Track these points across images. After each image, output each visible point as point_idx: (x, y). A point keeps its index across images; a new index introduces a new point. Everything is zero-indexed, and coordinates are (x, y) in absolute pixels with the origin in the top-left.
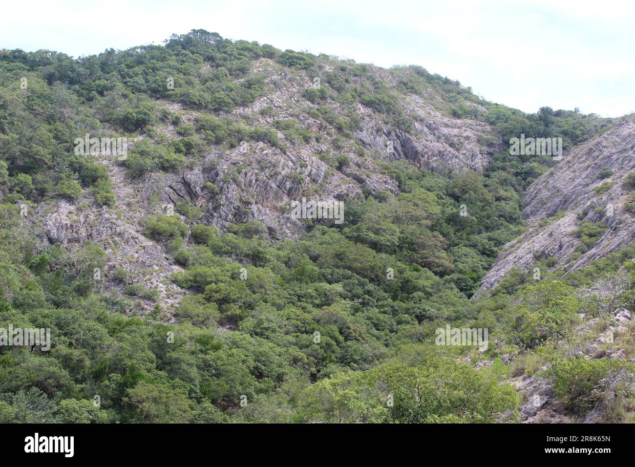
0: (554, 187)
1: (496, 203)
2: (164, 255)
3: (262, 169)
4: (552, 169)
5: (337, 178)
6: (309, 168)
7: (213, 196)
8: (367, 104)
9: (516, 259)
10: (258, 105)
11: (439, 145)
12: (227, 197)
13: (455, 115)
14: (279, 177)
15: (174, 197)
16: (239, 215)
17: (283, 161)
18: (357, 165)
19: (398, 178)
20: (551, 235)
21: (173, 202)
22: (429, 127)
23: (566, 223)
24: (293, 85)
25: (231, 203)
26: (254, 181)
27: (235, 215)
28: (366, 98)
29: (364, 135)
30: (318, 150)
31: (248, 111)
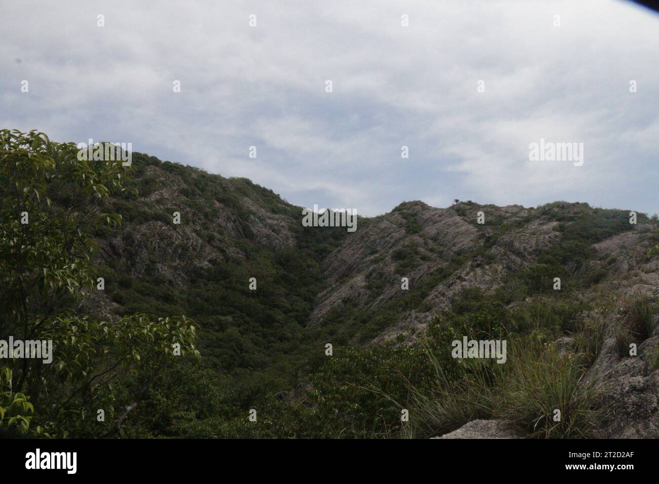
0: (342, 259)
1: (307, 269)
2: (105, 295)
3: (162, 239)
4: (339, 248)
5: (208, 249)
6: (191, 240)
7: (131, 256)
8: (220, 201)
9: (331, 303)
10: (154, 197)
11: (266, 230)
12: (140, 257)
13: (273, 211)
14: (174, 246)
15: (105, 256)
16: (150, 270)
17: (175, 235)
18: (219, 240)
19: (245, 251)
20: (351, 287)
21: (104, 259)
22: (259, 218)
23: (359, 280)
24: (174, 185)
25: (144, 262)
26: (157, 248)
27: (146, 270)
28: (220, 197)
29: (220, 221)
30: (194, 229)
31: (148, 200)
